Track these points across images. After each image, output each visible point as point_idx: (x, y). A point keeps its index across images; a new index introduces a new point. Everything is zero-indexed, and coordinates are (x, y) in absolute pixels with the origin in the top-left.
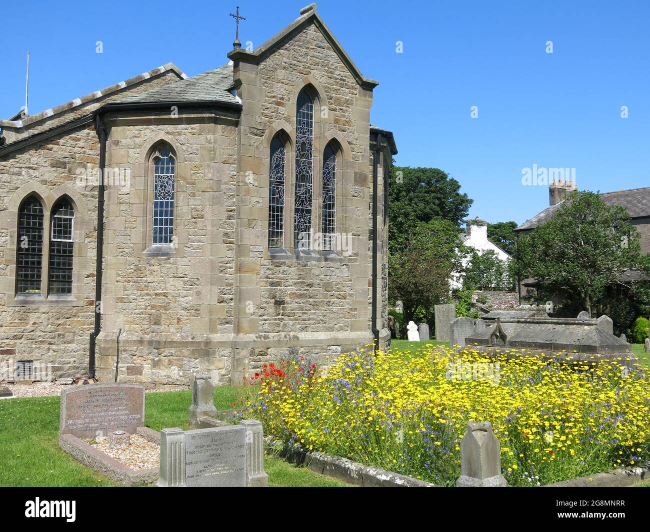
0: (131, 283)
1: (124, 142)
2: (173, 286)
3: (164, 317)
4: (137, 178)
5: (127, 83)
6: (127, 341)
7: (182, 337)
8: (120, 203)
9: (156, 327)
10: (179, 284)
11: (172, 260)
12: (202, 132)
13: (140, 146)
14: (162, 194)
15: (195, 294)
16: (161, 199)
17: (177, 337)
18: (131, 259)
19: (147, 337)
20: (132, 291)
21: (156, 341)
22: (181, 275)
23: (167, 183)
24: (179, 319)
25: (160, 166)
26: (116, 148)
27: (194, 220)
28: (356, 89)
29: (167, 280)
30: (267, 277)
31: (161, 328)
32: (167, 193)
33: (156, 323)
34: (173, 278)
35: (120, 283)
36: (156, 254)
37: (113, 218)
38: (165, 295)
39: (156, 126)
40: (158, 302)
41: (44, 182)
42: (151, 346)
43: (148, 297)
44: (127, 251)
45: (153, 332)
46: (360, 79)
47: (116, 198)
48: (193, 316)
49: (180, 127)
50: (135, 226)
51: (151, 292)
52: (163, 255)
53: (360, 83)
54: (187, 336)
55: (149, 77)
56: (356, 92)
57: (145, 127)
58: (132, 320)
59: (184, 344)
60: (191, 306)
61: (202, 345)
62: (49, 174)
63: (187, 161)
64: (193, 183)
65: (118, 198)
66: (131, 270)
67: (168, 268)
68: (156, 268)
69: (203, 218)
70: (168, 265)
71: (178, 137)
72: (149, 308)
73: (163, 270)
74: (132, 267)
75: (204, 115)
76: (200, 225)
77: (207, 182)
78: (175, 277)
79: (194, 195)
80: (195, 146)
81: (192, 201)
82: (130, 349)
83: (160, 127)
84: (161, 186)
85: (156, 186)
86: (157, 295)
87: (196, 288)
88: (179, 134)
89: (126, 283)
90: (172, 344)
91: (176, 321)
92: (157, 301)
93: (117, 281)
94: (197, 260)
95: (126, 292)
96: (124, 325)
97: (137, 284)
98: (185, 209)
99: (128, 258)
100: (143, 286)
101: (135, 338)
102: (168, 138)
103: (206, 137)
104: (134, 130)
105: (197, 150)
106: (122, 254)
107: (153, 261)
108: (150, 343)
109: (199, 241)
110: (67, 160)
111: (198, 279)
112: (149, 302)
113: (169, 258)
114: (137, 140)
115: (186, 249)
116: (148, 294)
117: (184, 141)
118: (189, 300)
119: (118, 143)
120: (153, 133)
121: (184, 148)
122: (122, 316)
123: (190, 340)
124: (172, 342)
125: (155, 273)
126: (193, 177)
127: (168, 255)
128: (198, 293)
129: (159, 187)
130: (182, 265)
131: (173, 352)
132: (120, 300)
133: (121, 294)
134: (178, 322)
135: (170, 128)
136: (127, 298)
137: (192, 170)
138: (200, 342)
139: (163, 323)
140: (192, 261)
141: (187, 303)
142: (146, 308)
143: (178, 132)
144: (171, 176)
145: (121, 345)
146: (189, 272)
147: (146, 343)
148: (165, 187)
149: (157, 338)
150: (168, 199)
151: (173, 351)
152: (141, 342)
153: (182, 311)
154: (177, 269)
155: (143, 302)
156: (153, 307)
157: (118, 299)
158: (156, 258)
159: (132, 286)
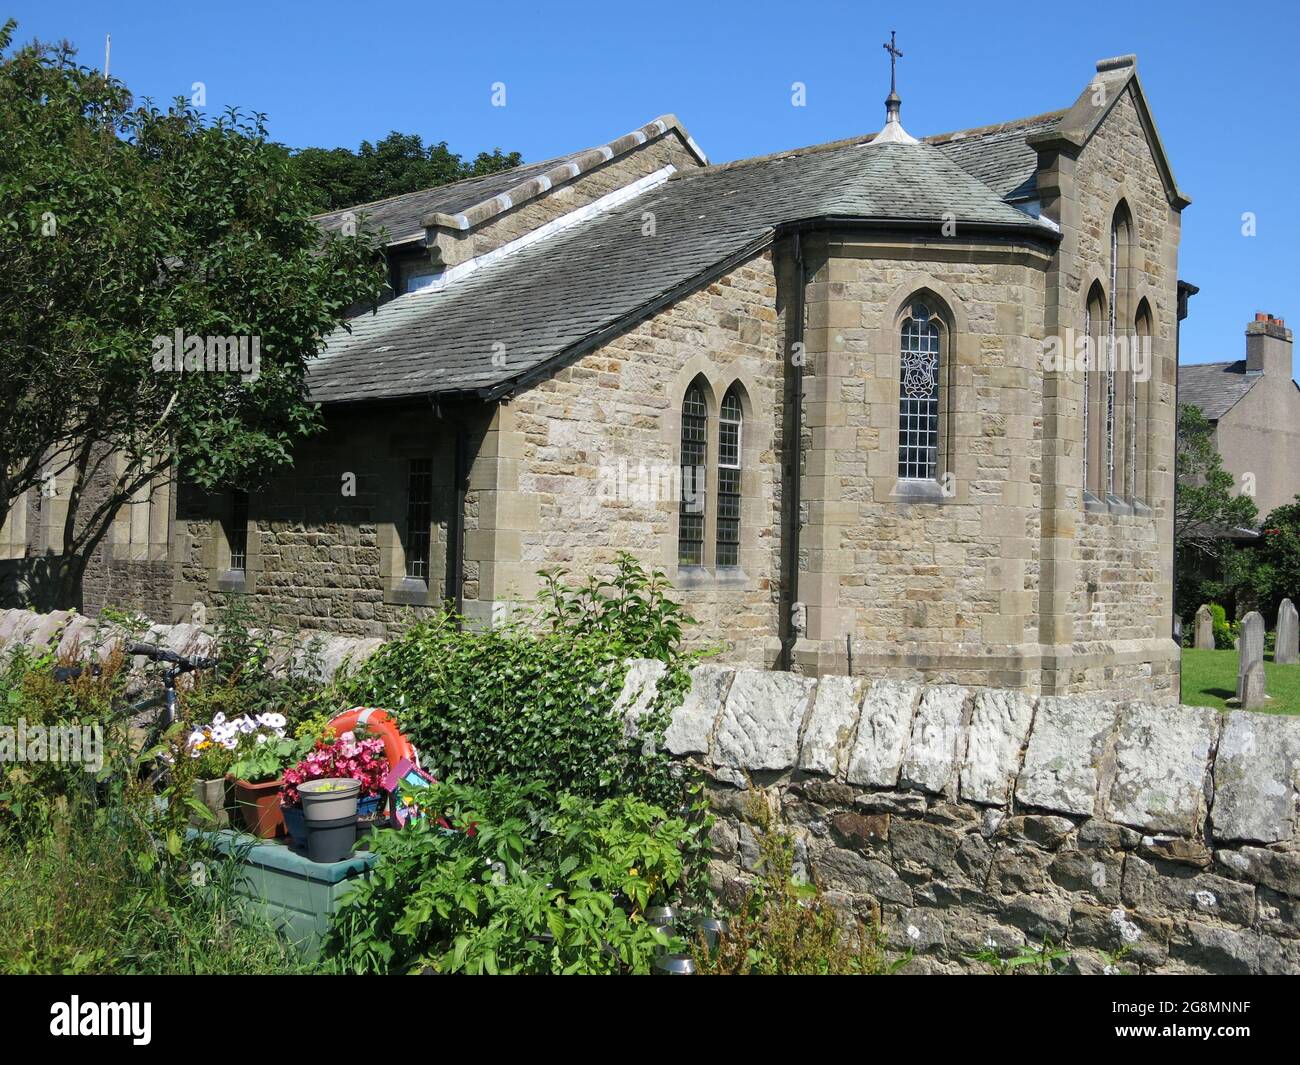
0: (869, 551)
1: (854, 287)
2: (950, 556)
3: (931, 612)
4: (879, 357)
5: (615, 150)
6: (866, 657)
7: (970, 650)
8: (846, 401)
9: (916, 631)
10: (960, 553)
11: (946, 510)
12: (1002, 278)
13: (884, 298)
14: (915, 388)
15: (989, 572)
16: (912, 396)
17: (960, 650)
18: (868, 505)
19: (904, 650)
20: (871, 567)
21: (923, 657)
22: (965, 538)
23: (924, 367)
24: (959, 616)
25: (910, 336)
26: (837, 298)
27: (987, 439)
28: (1165, 209)
29: (937, 545)
30: (1081, 544)
31: (928, 632)
32: (923, 386)
33: (918, 624)
34: (948, 543)
35: (846, 549)
36: (915, 498)
37: (832, 429)
38: (934, 572)
39: (914, 263)
40: (921, 586)
41: (712, 355)
42: (914, 664)
43: (900, 577)
44: (860, 489)
45: (913, 639)
46: (1174, 192)
47: (838, 392)
48: (986, 611)
49: (960, 268)
50: (875, 444)
51: (908, 568)
52: (930, 500)
53: (1172, 199)
54: (978, 648)
55: (643, 140)
56: (1166, 215)
57: (893, 262)
58: (871, 618)
59: (975, 663)
60: (982, 594)
61: (1008, 664)
62: (719, 339)
63: (972, 331)
64: (985, 372)
65: (843, 391)
66: (869, 526)
67: (940, 524)
68: (916, 523)
69: (1003, 435)
70: (937, 519)
71: (955, 285)
72: (903, 595)
73: (931, 527)
74: (869, 520)
75: (1009, 249)
76: (999, 448)
77: (1012, 371)
78: (952, 541)
79: (986, 393)
80: (989, 305)
81: (983, 404)
82: (873, 671)
83: (922, 264)
84: (913, 373)
85: (903, 373)
86: (917, 572)
87: (992, 561)
88: (959, 280)
89: (858, 550)
90: (952, 661)
91: (954, 620)
92: (919, 584)
93: (842, 546)
94: (993, 512)
95: (859, 567)
96: (857, 625)
97: (881, 552)
98: (970, 419)
99: (864, 505)
100: (892, 556)
101: (881, 651)
102: (937, 287)
103: (1009, 290)
104: (870, 266)
105: (993, 311)
106: (851, 495)
107: (910, 511)
108: (912, 659)
109: (997, 477)
110: (739, 314)
111: (995, 546)
112: (903, 585)
113: (940, 506)
114: (879, 286)
115: (973, 490)
116: (901, 571)
117: (969, 294)
118: (980, 582)
119: (841, 289)
120: (906, 276)
121: (968, 306)
122: (852, 611)
123: (984, 654)
124: (953, 658)
125: (914, 532)
126: (986, 360)
127: (939, 501)
128: (996, 571)
129: (908, 375)
130: (965, 518)
131: (955, 677)
132: (850, 580)
133: (850, 569)
134: (958, 622)
135: (942, 268)
136: (861, 577)
137: (982, 346)
138: (1003, 659)
139: (930, 623)
140: (985, 513)
141: (975, 589)
142: (896, 597)
143: (956, 277)
144: (931, 355)
145: (855, 663)
146: (978, 533)
147: (903, 660)
148: (921, 374)
149: (923, 651)
150: (926, 397)
151: (954, 674)
152: (894, 658)
153: (965, 603)
154: (956, 525)
155: (893, 586)
156: (911, 594)
157: (844, 578)
158: (917, 506)
159: (872, 555)
